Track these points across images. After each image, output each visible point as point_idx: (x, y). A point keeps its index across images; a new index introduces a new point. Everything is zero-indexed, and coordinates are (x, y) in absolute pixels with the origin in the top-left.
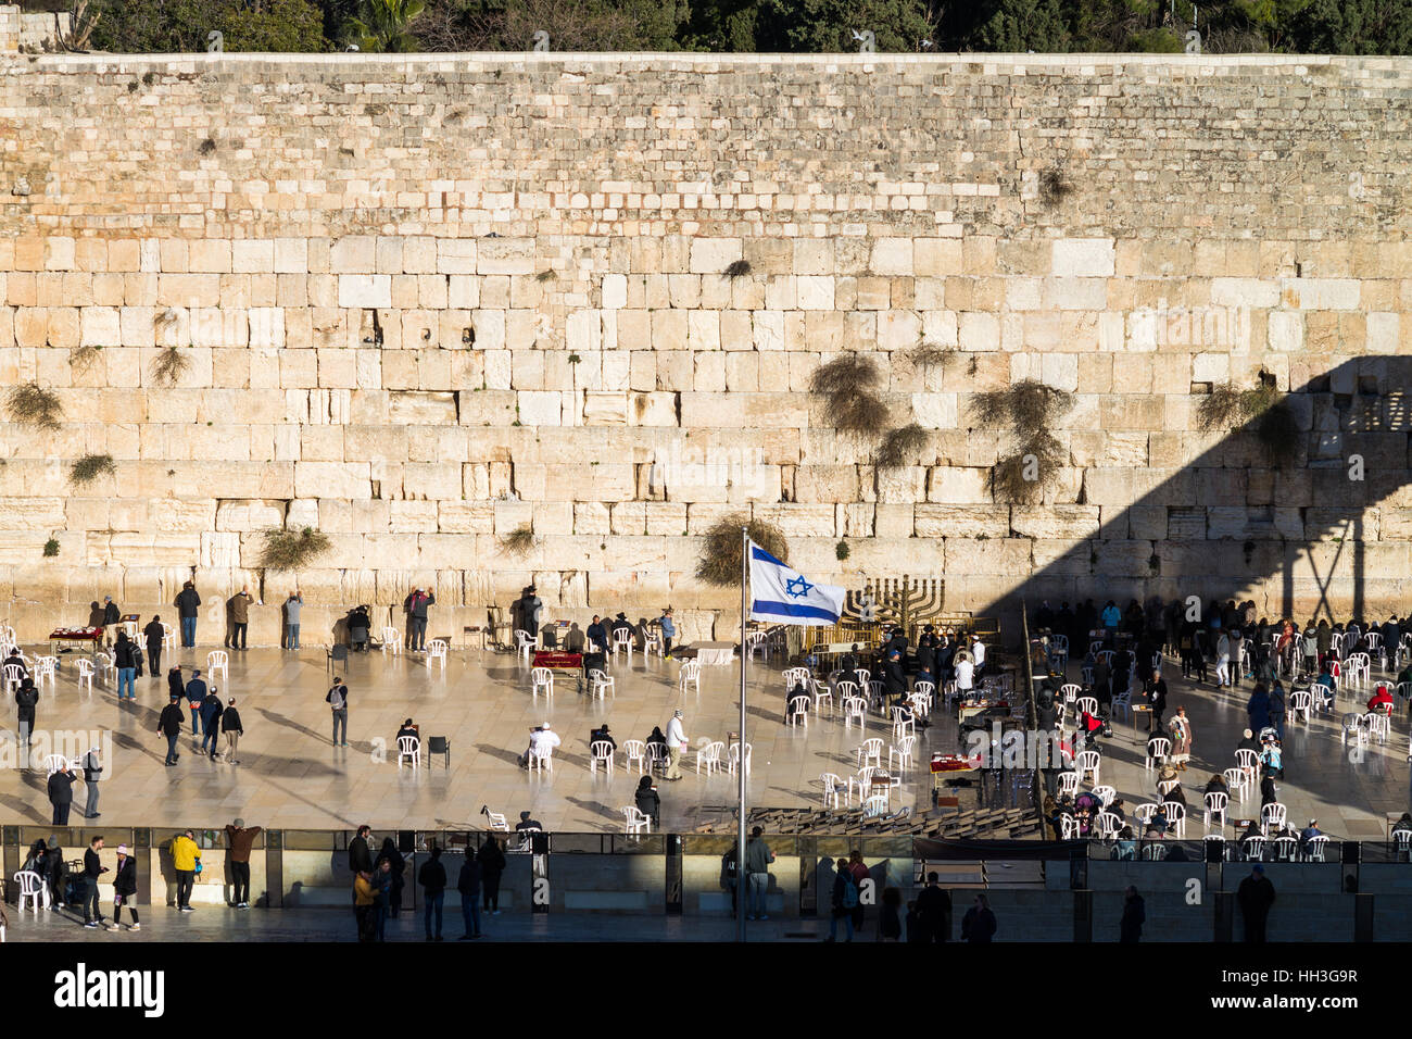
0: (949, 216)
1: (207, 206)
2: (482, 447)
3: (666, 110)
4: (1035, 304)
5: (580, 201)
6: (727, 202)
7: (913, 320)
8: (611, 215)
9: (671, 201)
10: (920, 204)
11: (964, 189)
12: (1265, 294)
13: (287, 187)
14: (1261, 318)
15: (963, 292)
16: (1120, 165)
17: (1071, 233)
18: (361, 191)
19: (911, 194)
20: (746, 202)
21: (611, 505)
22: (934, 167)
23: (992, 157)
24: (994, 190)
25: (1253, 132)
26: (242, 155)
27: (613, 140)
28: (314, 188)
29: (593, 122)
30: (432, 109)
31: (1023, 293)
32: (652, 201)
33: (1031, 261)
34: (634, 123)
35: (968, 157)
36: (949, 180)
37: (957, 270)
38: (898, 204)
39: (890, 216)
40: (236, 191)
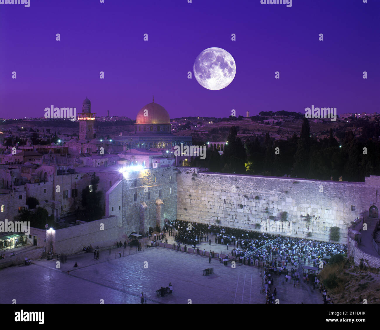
0: (276, 195)
1: (212, 188)
2: (234, 214)
3: (250, 182)
4: (285, 205)
5: (243, 190)
6: (256, 192)
7: (273, 205)
8: (246, 192)
9: (251, 191)
10: (274, 193)
11: (278, 192)
12: (308, 205)
13: (218, 187)
14: (307, 208)
15: (278, 203)
16: (293, 191)
17: (288, 198)
18: (224, 188)
19: (273, 192)
20: (258, 192)
21: (245, 221)
22: (275, 190)
23: (281, 189)
24: (281, 192)
25: (306, 188)
26: (215, 184)
27: (246, 185)
28: (220, 187)
29: (244, 183)
30: (230, 181)
31: (283, 203)
32: (249, 191)
33: (284, 200)
34: (248, 183)
35: (278, 189)
36: (276, 191)
37: (277, 201)
38: (272, 193)
39: (271, 194)
40: (214, 187)
